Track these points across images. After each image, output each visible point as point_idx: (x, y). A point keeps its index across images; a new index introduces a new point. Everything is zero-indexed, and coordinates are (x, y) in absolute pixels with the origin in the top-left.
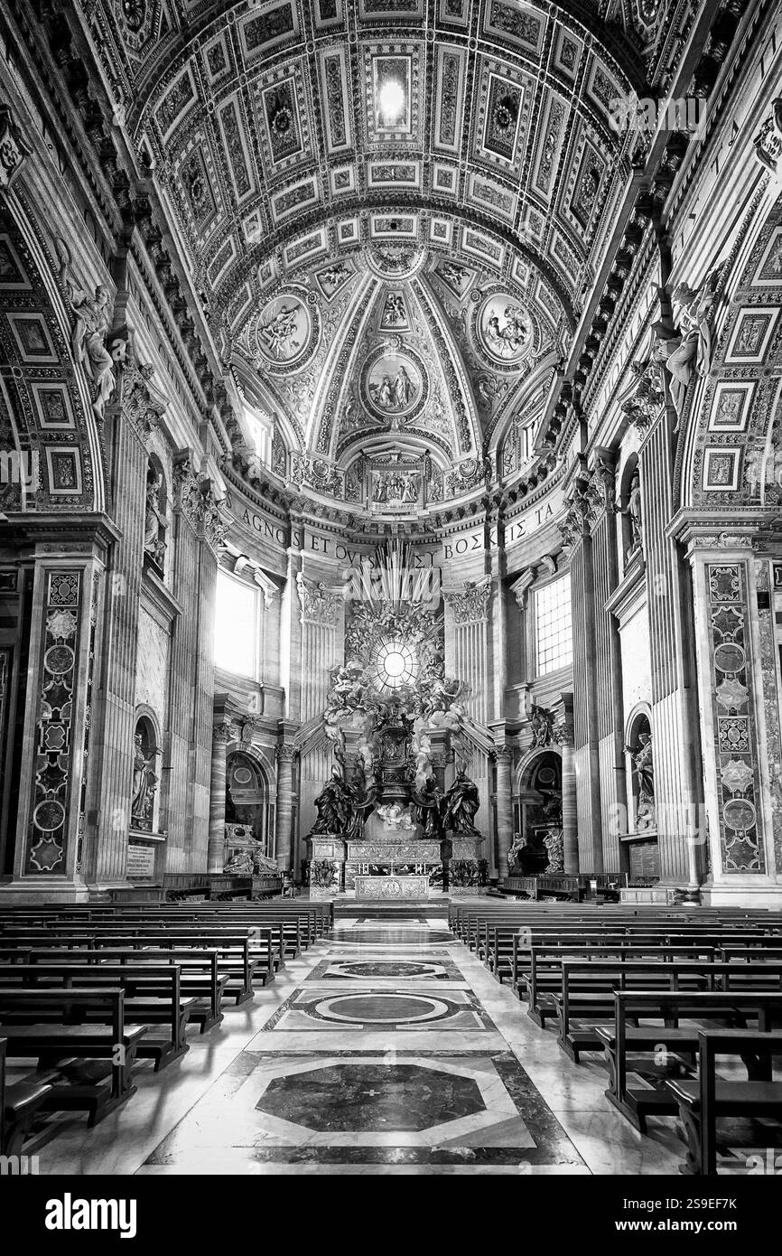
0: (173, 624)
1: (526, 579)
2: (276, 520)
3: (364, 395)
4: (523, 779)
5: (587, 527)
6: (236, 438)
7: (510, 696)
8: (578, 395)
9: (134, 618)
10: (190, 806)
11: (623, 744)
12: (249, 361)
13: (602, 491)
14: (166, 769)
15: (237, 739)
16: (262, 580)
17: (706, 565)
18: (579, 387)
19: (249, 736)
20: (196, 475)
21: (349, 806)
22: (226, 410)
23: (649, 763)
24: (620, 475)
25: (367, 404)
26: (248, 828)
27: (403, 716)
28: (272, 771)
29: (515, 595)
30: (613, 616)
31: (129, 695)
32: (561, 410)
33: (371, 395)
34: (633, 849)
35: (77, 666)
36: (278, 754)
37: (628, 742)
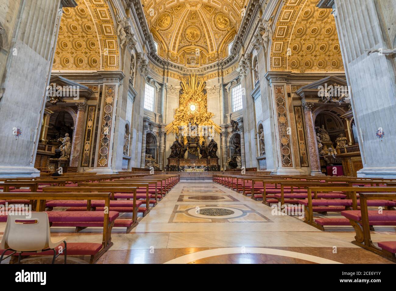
0: (134, 98)
1: (229, 85)
2: (161, 69)
3: (185, 37)
4: (230, 141)
5: (245, 72)
6: (152, 48)
7: (225, 117)
8: (241, 39)
9: (126, 98)
10: (137, 149)
11: (256, 132)
12: (155, 28)
13: (249, 65)
14: (131, 138)
15: (149, 129)
16: (157, 85)
17: (274, 86)
18: (242, 38)
19: (152, 128)
20: (142, 59)
21: (180, 149)
22: (150, 42)
23: (263, 137)
24: (253, 60)
25: (186, 38)
26: (151, 155)
27: (196, 123)
28: (158, 139)
29: (226, 89)
30: (253, 97)
31: (124, 118)
32: (237, 43)
33: (187, 36)
34: (260, 161)
35: (113, 111)
36: (160, 134)
37: (258, 131)
